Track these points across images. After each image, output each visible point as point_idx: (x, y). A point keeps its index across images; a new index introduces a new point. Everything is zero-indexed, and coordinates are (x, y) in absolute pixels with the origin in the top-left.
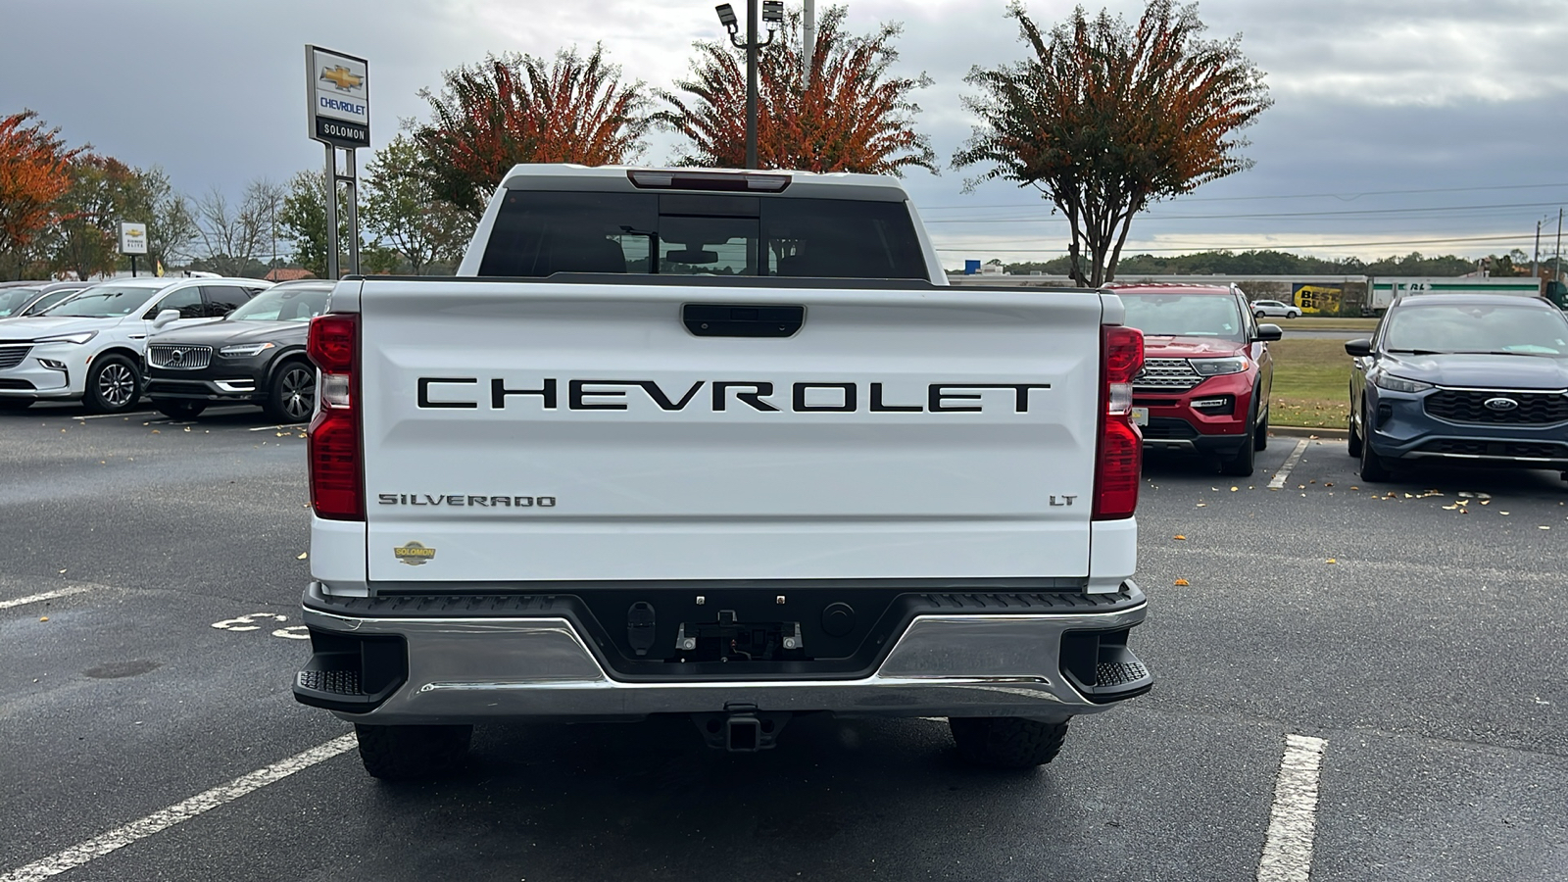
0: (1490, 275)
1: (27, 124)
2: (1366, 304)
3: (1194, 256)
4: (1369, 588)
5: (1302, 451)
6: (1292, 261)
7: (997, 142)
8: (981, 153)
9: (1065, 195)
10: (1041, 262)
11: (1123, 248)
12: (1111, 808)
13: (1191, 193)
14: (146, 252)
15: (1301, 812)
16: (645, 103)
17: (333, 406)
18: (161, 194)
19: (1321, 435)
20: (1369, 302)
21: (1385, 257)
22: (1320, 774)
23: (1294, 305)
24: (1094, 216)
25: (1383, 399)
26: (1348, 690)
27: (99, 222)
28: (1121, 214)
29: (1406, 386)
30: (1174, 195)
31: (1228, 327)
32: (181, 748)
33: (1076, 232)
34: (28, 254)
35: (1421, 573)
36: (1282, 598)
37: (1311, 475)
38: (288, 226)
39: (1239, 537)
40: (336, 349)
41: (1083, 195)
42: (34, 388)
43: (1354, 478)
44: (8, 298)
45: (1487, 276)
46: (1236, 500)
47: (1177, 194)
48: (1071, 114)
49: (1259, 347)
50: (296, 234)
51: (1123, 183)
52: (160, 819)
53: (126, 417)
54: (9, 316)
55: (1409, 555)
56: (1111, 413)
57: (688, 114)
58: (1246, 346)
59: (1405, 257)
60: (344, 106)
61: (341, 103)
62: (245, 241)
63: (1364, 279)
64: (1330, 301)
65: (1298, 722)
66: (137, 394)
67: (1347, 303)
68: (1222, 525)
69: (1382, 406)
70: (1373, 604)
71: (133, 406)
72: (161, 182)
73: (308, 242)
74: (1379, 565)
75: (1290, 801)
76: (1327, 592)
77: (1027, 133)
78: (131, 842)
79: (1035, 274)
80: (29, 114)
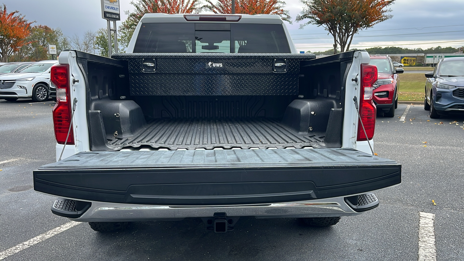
0: (463, 53)
1: (16, 15)
2: (424, 62)
3: (370, 49)
4: (439, 155)
5: (409, 109)
6: (400, 49)
7: (310, 12)
8: (305, 16)
9: (332, 29)
10: (323, 51)
11: (350, 46)
12: (359, 243)
13: (372, 27)
14: (56, 54)
15: (429, 244)
16: (200, 3)
17: (61, 101)
18: (60, 36)
19: (414, 103)
20: (425, 62)
21: (430, 48)
22: (434, 228)
23: (401, 63)
24: (341, 36)
25: (438, 92)
26: (439, 194)
27: (43, 45)
28: (350, 34)
29: (446, 87)
30: (367, 28)
31: (386, 69)
32: (33, 219)
33: (336, 41)
34: (23, 55)
35: (456, 150)
36: (410, 159)
37: (413, 116)
38: (97, 45)
39: (392, 138)
40: (62, 79)
41: (338, 29)
42: (17, 94)
43: (427, 117)
44: (10, 67)
45: (462, 53)
46: (390, 125)
47: (368, 28)
48: (334, 3)
49: (396, 75)
50: (100, 47)
51: (350, 24)
52: (19, 247)
53: (44, 103)
54: (10, 73)
55: (451, 144)
56: (365, 99)
57: (214, 6)
58: (392, 75)
59: (436, 47)
60: (112, 8)
61: (111, 7)
62: (85, 50)
63: (423, 55)
64: (412, 62)
65: (423, 207)
66: (48, 96)
67: (418, 62)
68: (386, 134)
69: (438, 94)
70: (442, 161)
71: (47, 100)
72: (60, 33)
73: (103, 50)
74: (441, 147)
75: (425, 240)
76: (425, 157)
77: (320, 10)
78: (6, 257)
79: (321, 55)
80: (17, 12)
